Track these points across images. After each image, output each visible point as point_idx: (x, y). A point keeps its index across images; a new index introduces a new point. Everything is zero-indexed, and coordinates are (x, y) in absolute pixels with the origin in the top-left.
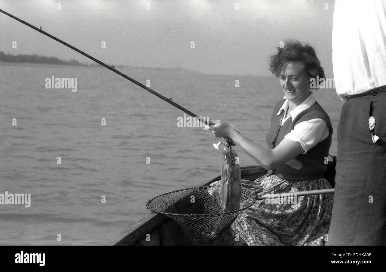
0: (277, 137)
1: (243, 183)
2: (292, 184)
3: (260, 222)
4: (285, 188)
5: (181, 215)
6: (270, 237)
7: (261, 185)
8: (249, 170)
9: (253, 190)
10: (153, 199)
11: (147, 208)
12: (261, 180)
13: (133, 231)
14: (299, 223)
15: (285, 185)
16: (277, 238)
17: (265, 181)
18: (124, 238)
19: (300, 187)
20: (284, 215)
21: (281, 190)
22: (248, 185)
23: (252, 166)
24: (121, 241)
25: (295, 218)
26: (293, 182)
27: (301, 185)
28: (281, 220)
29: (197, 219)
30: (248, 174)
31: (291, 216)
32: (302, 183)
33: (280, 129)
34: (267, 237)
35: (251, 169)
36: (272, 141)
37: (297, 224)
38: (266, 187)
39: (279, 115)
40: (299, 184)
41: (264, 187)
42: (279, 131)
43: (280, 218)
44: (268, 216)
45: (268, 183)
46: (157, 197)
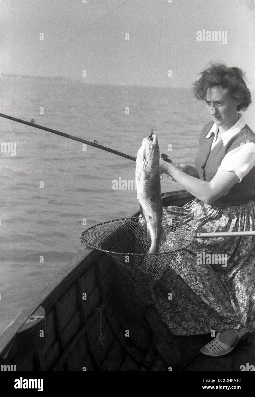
0: (206, 161)
1: (174, 211)
2: (222, 211)
3: (194, 252)
4: (216, 216)
5: (117, 253)
6: (204, 268)
7: (192, 212)
8: (179, 195)
9: (185, 218)
10: (87, 230)
11: (81, 241)
12: (191, 206)
13: (71, 270)
14: (231, 252)
15: (216, 213)
16: (211, 267)
17: (195, 208)
18: (63, 280)
19: (231, 212)
20: (216, 245)
21: (212, 218)
22: (179, 212)
23: (181, 191)
24: (60, 283)
25: (227, 246)
26: (223, 209)
27: (231, 211)
28: (213, 250)
29: (135, 258)
30: (177, 199)
31: (223, 245)
32: (231, 209)
33: (210, 153)
34: (201, 267)
35: (181, 193)
36: (202, 165)
37: (230, 253)
38: (197, 214)
39: (208, 138)
40: (229, 210)
41: (195, 215)
42: (209, 155)
43: (212, 248)
44: (201, 247)
45: (198, 210)
46: (92, 227)
